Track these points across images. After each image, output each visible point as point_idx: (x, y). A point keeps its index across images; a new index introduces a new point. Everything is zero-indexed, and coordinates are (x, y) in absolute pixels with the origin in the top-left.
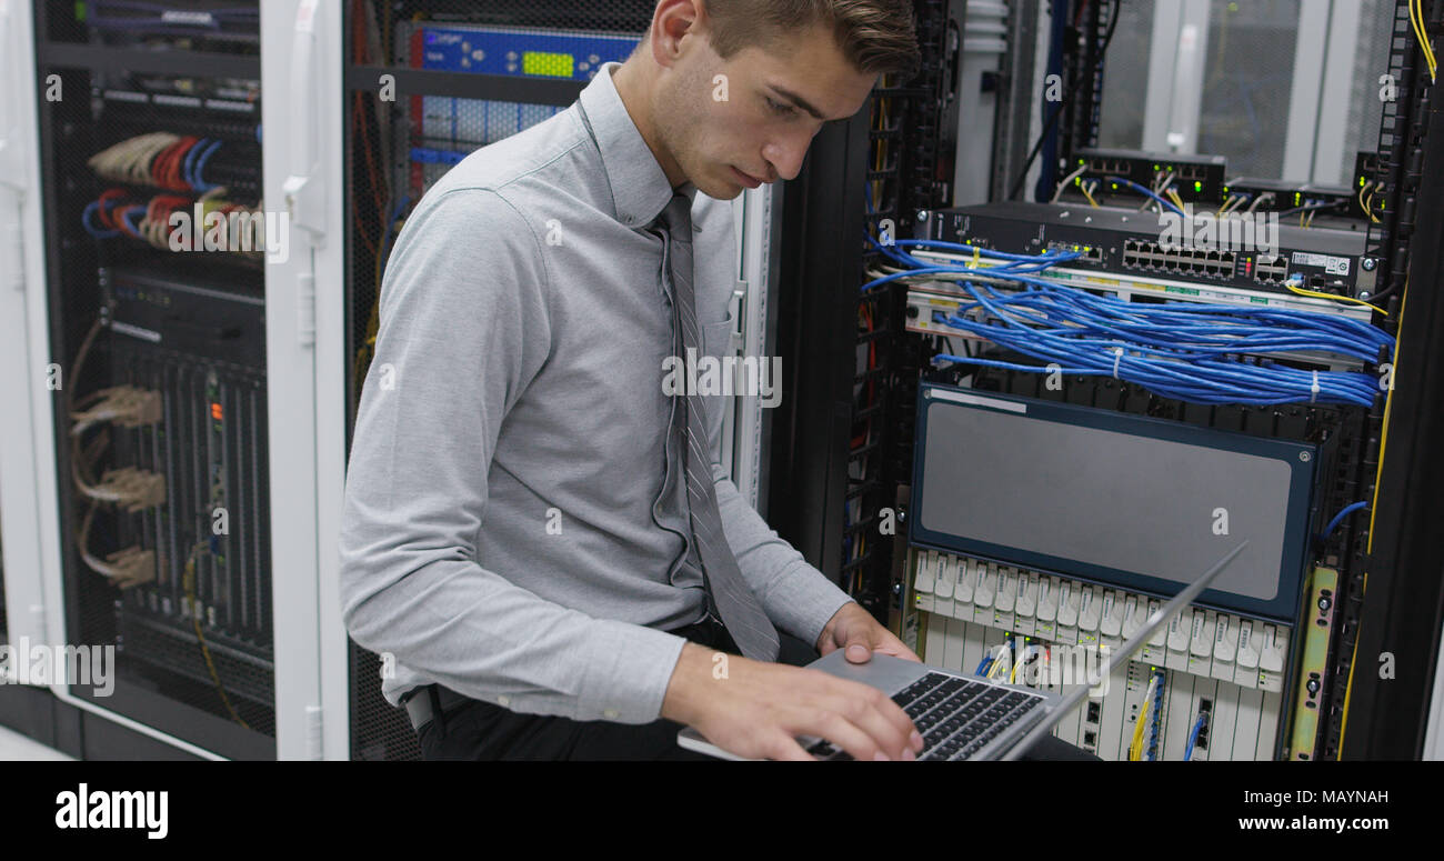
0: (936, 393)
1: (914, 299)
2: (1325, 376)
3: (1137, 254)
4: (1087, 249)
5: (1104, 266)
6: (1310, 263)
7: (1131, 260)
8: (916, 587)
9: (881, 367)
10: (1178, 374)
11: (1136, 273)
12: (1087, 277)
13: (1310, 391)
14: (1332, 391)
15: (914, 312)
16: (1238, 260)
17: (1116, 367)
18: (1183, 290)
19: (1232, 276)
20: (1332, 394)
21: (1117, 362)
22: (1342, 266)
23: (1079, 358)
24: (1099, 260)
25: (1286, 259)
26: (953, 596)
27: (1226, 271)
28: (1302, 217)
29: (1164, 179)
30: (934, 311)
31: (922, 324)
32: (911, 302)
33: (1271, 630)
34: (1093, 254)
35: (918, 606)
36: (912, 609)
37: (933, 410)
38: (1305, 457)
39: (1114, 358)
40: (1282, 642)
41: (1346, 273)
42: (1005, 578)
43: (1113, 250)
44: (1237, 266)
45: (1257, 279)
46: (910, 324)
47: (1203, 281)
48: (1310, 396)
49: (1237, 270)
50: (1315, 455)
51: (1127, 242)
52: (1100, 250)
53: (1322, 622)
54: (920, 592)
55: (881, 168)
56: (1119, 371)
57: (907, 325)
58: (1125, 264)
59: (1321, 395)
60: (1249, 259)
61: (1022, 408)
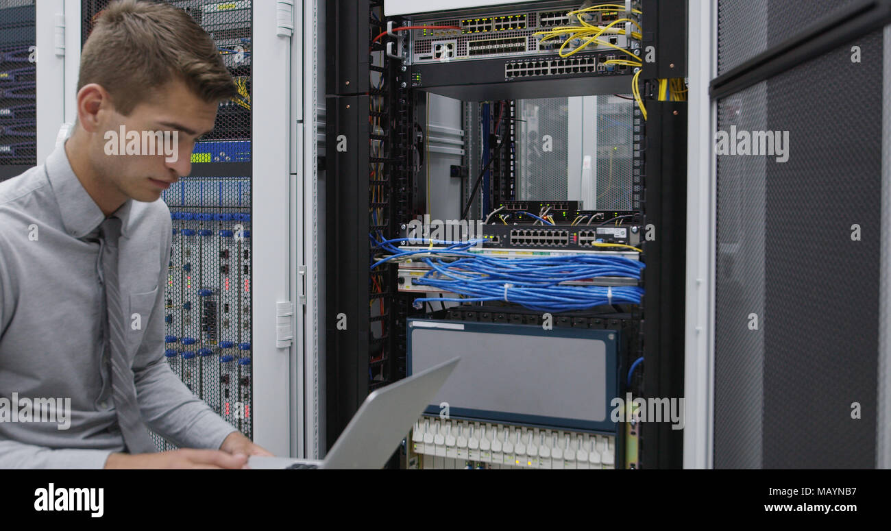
0: (416, 323)
1: (402, 273)
2: (615, 289)
3: (518, 237)
4: (491, 237)
5: (501, 245)
6: (607, 233)
7: (515, 241)
8: (413, 439)
9: (387, 314)
10: (538, 295)
11: (518, 247)
12: (493, 251)
13: (606, 297)
14: (618, 296)
15: (402, 281)
16: (570, 235)
17: (505, 295)
18: (541, 253)
19: (567, 244)
20: (619, 298)
21: (506, 291)
22: (623, 233)
23: (486, 292)
24: (498, 242)
25: (594, 232)
26: (433, 442)
27: (564, 242)
28: (616, 223)
29: (544, 211)
30: (413, 279)
31: (407, 287)
32: (400, 275)
33: (606, 440)
34: (495, 239)
35: (416, 451)
36: (413, 454)
37: (414, 333)
38: (612, 337)
39: (504, 289)
40: (612, 446)
41: (625, 236)
42: (461, 428)
43: (505, 236)
44: (569, 238)
45: (580, 244)
46: (401, 288)
47: (553, 248)
48: (608, 300)
49: (570, 241)
50: (617, 334)
51: (512, 231)
52: (498, 237)
53: (633, 433)
54: (416, 442)
55: (380, 201)
56: (508, 297)
57: (399, 288)
58: (511, 243)
59: (613, 298)
60: (575, 234)
61: (461, 327)
